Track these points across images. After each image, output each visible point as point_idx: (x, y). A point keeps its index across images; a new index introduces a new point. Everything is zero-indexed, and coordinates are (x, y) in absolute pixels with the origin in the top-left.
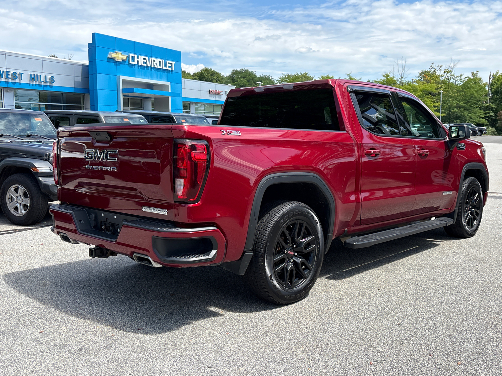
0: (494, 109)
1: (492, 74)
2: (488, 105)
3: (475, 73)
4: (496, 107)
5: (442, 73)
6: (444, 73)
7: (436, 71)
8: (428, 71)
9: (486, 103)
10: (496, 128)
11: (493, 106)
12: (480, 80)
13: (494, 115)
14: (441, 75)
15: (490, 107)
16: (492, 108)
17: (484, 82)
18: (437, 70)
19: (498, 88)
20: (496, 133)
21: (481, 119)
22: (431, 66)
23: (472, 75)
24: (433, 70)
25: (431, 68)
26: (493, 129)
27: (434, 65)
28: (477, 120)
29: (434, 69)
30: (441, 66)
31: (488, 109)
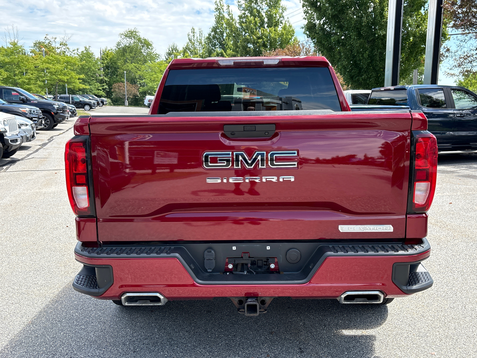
0: (107, 82)
1: (102, 50)
2: (102, 78)
3: (88, 47)
4: (109, 80)
5: (58, 45)
6: (60, 45)
7: (51, 43)
8: (42, 42)
9: (100, 76)
10: (112, 99)
11: (107, 79)
12: (92, 55)
13: (108, 88)
14: (57, 48)
15: (104, 80)
16: (106, 81)
17: (96, 57)
18: (52, 41)
19: (108, 63)
20: (112, 104)
21: (100, 91)
22: (46, 38)
23: (85, 49)
24: (47, 42)
25: (46, 39)
26: (109, 100)
27: (48, 37)
28: (96, 92)
29: (49, 41)
30: (55, 38)
31: (102, 81)
